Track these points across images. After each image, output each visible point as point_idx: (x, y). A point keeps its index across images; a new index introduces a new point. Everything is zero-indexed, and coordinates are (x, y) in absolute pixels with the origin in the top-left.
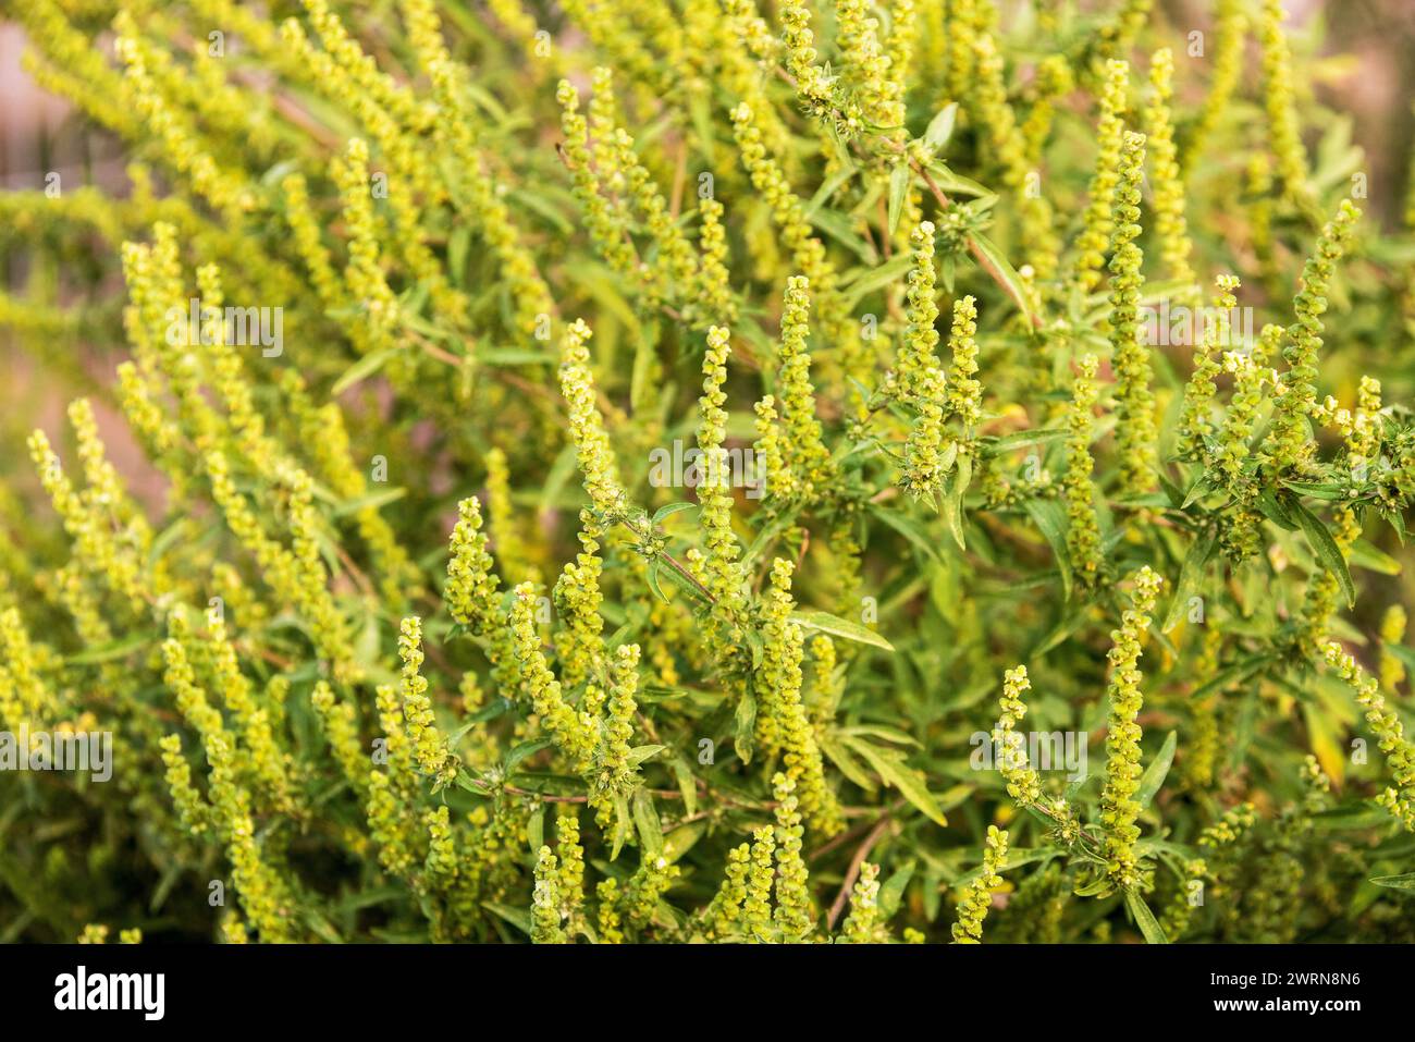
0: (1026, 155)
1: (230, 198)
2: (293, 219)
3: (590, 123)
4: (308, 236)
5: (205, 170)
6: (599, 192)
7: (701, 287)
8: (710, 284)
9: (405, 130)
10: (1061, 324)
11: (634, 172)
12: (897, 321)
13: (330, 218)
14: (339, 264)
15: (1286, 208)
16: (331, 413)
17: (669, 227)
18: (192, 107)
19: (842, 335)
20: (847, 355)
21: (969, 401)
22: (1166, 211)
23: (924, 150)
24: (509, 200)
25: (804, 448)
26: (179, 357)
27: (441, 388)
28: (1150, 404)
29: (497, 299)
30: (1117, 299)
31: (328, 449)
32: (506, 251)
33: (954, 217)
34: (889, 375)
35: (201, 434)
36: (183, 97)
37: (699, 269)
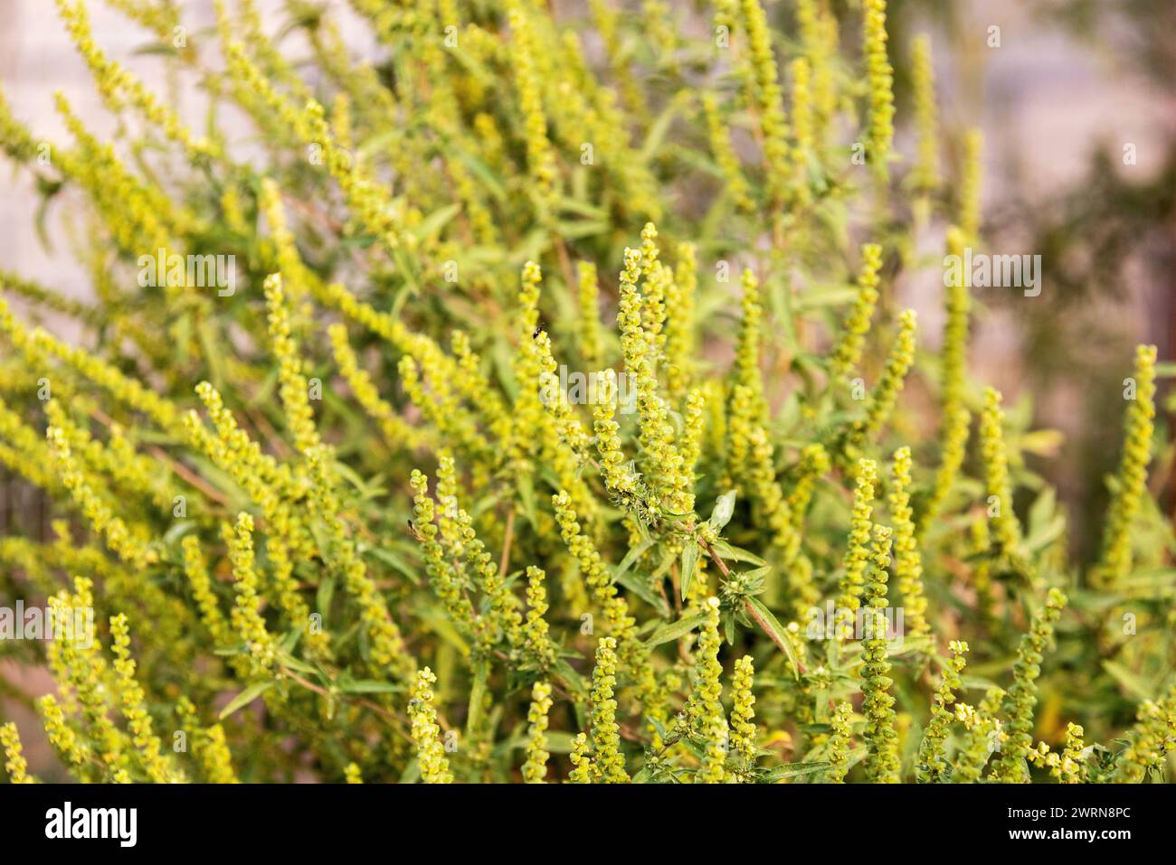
0: (791, 521)
1: (137, 554)
2: (189, 571)
3: (437, 501)
4: (201, 583)
5: (118, 532)
6: (443, 558)
7: (526, 636)
8: (532, 634)
9: (284, 499)
10: (821, 670)
11: (472, 545)
12: (687, 664)
13: (217, 558)
14: (226, 605)
15: (1003, 565)
16: (217, 732)
17: (500, 586)
18: (107, 473)
19: (641, 675)
20: (647, 691)
21: (746, 741)
22: (906, 576)
23: (710, 530)
24: (367, 556)
25: (611, 775)
26: (91, 689)
27: (308, 706)
28: (895, 740)
29: (356, 636)
30: (868, 657)
31: (214, 761)
32: (365, 600)
33: (734, 584)
34: (681, 716)
35: (108, 752)
36: (100, 466)
37: (525, 621)
